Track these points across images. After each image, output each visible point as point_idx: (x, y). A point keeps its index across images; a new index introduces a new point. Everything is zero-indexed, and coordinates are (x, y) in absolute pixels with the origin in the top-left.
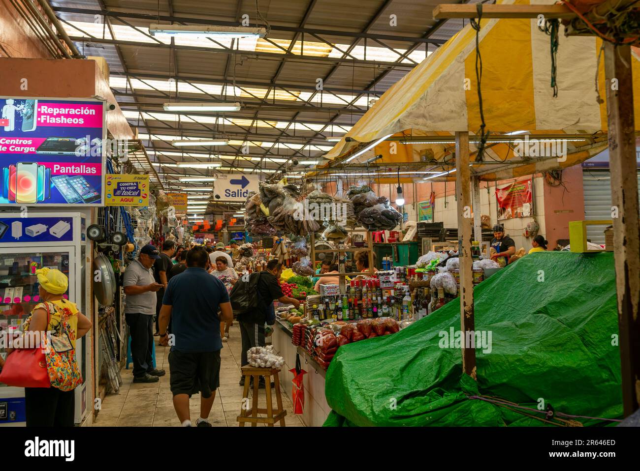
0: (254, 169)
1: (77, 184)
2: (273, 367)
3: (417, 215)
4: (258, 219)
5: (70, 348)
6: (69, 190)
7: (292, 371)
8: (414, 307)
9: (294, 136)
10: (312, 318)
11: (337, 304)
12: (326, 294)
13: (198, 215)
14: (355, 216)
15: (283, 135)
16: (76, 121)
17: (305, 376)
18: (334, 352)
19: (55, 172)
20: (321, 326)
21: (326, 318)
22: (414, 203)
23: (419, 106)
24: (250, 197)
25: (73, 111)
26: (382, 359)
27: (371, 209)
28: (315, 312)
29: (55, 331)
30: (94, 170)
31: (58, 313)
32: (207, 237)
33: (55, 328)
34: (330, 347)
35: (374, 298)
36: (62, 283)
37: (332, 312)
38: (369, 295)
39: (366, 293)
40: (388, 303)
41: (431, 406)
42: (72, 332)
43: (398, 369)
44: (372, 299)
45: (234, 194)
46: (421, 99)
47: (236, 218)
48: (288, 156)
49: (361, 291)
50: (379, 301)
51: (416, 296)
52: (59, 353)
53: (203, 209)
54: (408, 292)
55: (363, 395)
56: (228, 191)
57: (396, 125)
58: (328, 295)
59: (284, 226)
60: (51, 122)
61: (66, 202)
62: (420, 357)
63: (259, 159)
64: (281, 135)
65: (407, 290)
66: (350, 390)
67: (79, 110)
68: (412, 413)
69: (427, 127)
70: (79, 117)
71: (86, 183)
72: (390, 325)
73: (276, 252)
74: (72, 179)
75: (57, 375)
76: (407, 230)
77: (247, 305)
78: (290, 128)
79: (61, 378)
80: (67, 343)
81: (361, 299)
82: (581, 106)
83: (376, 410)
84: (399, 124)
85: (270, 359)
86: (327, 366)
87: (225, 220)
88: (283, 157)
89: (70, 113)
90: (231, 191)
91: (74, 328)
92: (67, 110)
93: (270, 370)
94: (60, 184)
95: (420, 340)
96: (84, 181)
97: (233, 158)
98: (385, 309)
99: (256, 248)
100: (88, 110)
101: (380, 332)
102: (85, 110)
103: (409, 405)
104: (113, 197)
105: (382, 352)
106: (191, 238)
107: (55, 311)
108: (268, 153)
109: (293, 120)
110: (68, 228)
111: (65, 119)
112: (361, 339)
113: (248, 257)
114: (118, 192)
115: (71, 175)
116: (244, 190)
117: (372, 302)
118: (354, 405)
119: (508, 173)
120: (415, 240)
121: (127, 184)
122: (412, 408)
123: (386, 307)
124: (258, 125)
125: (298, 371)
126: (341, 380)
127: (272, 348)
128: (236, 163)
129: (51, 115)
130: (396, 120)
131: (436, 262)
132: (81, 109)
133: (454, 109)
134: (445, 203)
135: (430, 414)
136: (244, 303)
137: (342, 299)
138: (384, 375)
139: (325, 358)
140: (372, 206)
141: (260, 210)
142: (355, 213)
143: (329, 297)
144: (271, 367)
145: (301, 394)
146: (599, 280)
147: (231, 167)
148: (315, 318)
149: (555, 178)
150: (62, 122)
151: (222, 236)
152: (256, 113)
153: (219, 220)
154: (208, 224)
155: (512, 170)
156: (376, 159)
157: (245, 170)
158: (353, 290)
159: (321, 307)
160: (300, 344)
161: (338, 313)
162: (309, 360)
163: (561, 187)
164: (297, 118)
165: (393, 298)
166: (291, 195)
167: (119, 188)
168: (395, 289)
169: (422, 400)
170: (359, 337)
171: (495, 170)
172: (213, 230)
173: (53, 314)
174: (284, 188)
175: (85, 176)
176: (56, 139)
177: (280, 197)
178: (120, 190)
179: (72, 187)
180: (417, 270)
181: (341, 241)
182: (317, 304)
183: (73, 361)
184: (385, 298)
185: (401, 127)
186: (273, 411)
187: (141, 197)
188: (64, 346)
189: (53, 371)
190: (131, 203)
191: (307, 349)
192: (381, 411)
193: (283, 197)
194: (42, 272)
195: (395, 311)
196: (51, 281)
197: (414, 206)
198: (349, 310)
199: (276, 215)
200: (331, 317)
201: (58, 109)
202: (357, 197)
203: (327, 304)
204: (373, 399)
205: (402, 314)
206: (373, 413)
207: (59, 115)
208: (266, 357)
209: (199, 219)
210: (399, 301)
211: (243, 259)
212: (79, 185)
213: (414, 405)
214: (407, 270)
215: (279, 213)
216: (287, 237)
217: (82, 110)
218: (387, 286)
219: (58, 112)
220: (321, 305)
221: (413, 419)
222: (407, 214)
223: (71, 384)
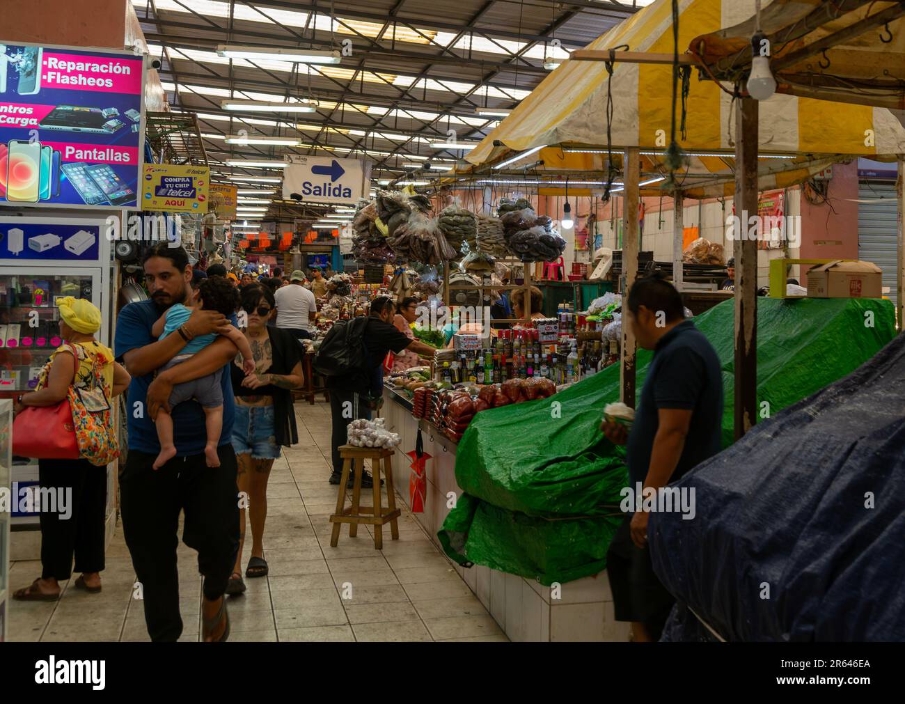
0: (353, 148)
1: (100, 177)
2: (384, 447)
3: (617, 239)
4: (370, 239)
5: (106, 407)
6: (87, 185)
7: (411, 454)
8: (580, 367)
9: (424, 101)
10: (441, 380)
11: (477, 362)
12: (462, 348)
13: (250, 222)
14: (505, 241)
15: (404, 98)
16: (100, 82)
17: (428, 462)
18: (469, 421)
19: (67, 156)
20: (452, 389)
21: (461, 380)
22: (613, 219)
23: (581, 113)
24: (360, 208)
25: (96, 68)
26: (528, 427)
27: (527, 232)
28: (446, 372)
29: (84, 384)
30: (126, 158)
31: (89, 359)
32: (264, 262)
33: (85, 379)
34: (464, 413)
35: (529, 355)
36: (95, 318)
37: (469, 373)
38: (523, 351)
39: (519, 348)
40: (549, 363)
41: (579, 471)
42: (106, 386)
43: (547, 435)
44: (526, 356)
45: (318, 191)
46: (584, 104)
47: (317, 230)
48: (411, 131)
49: (511, 344)
50: (537, 361)
51: (585, 353)
52: (92, 413)
53: (260, 213)
54: (576, 347)
55: (501, 464)
56: (307, 185)
57: (553, 134)
58: (465, 349)
59: (408, 251)
60: (63, 82)
61: (82, 202)
62: (576, 423)
63: (362, 133)
64: (401, 97)
65: (574, 345)
66: (486, 460)
67: (106, 67)
68: (556, 479)
69: (590, 139)
70: (105, 76)
71: (113, 175)
72: (545, 387)
73: (396, 287)
74: (94, 169)
75: (90, 442)
76: (598, 262)
77: (347, 364)
78: (417, 86)
79: (96, 446)
80: (102, 400)
81: (511, 356)
82: (776, 122)
83: (514, 477)
84: (556, 134)
85: (380, 436)
86: (459, 438)
87: (297, 233)
88: (403, 132)
89: (93, 70)
90: (313, 186)
91: (109, 381)
92: (88, 65)
93: (380, 450)
94: (76, 176)
95: (579, 404)
96: (111, 172)
97: (319, 129)
98: (544, 371)
99: (356, 282)
100: (119, 68)
101: (530, 395)
102: (115, 67)
103: (553, 470)
104: (154, 198)
105: (531, 418)
106: (241, 261)
107: (86, 356)
108: (378, 125)
109: (422, 74)
110: (93, 241)
111: (84, 79)
112: (506, 404)
113: (342, 295)
114: (162, 191)
115: (91, 163)
116: (335, 185)
117: (526, 360)
118: (489, 476)
119: (718, 189)
120: (610, 279)
121: (176, 180)
122: (557, 473)
123: (545, 368)
124: (365, 79)
125: (419, 455)
126: (476, 451)
127: (384, 422)
128: (323, 137)
129: (64, 72)
130: (553, 128)
131: (613, 307)
132: (108, 65)
133: (623, 119)
134: (660, 222)
135: (576, 480)
136: (343, 360)
137: (484, 355)
138: (529, 443)
139: (457, 427)
140: (528, 228)
141: (375, 227)
142: (505, 237)
143: (467, 351)
144: (381, 447)
145: (421, 485)
146: (794, 331)
147: (313, 144)
148: (446, 380)
149: (817, 191)
150: (80, 83)
151: (290, 260)
152: (362, 61)
153: (287, 234)
154: (267, 238)
155: (722, 185)
156: (536, 165)
157: (337, 149)
158: (500, 343)
159: (455, 366)
160: (423, 416)
161: (479, 374)
162: (436, 436)
163: (826, 206)
164: (430, 72)
165: (556, 356)
166: (420, 209)
167: (163, 185)
168: (559, 344)
169: (569, 465)
170: (503, 402)
171: (702, 184)
172: (275, 248)
173: (83, 360)
174: (410, 199)
175: (115, 166)
176: (69, 108)
177: (403, 212)
178: (165, 187)
179: (93, 180)
180: (589, 318)
181: (487, 274)
182: (450, 361)
183: (109, 426)
184: (544, 355)
185: (558, 138)
186: (382, 510)
187: (196, 200)
188: (98, 404)
189: (85, 436)
190: (182, 207)
191: (432, 420)
192: (520, 478)
193: (409, 212)
194: (66, 302)
195: (558, 373)
196: (79, 315)
197: (612, 224)
198: (494, 370)
199: (398, 235)
200: (468, 380)
201: (73, 63)
202: (509, 215)
203: (463, 362)
204: (512, 467)
205: (566, 376)
206: (511, 481)
207: (75, 73)
208: (375, 433)
209: (251, 230)
210: (563, 360)
211: (335, 299)
212: (104, 178)
213: (558, 470)
214: (577, 317)
215: (402, 234)
216: (410, 265)
217: (111, 67)
218: (549, 339)
219: (73, 68)
220: (454, 363)
221: (556, 485)
222: (601, 235)
223: (106, 456)
